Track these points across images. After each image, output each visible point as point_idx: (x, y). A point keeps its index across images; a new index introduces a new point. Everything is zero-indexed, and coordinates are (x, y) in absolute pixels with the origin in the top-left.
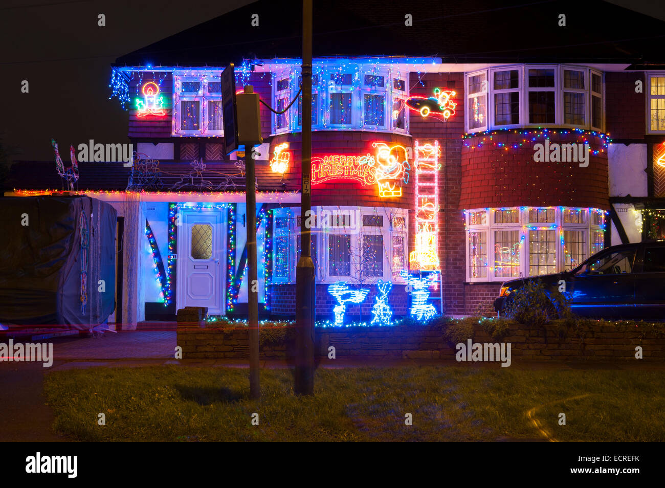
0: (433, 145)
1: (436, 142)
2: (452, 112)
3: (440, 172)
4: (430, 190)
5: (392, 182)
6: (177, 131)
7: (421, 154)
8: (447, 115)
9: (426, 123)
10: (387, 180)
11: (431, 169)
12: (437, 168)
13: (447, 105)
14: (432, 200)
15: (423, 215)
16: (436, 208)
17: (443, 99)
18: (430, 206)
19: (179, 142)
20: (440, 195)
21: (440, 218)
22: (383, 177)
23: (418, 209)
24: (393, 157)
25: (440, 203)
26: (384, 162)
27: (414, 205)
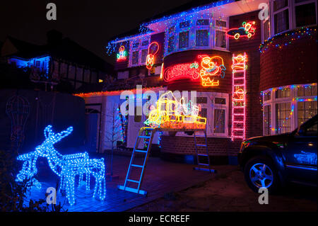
0: (243, 55)
1: (245, 53)
2: (252, 33)
3: (247, 71)
4: (241, 81)
5: (211, 78)
6: (130, 65)
7: (236, 62)
8: (250, 35)
9: (238, 42)
10: (209, 76)
11: (242, 69)
12: (245, 67)
13: (250, 30)
14: (242, 88)
15: (236, 96)
16: (244, 93)
17: (248, 27)
18: (241, 91)
19: (131, 70)
20: (246, 84)
21: (247, 98)
22: (205, 75)
23: (233, 93)
24: (213, 63)
25: (247, 89)
26: (207, 66)
27: (231, 90)
